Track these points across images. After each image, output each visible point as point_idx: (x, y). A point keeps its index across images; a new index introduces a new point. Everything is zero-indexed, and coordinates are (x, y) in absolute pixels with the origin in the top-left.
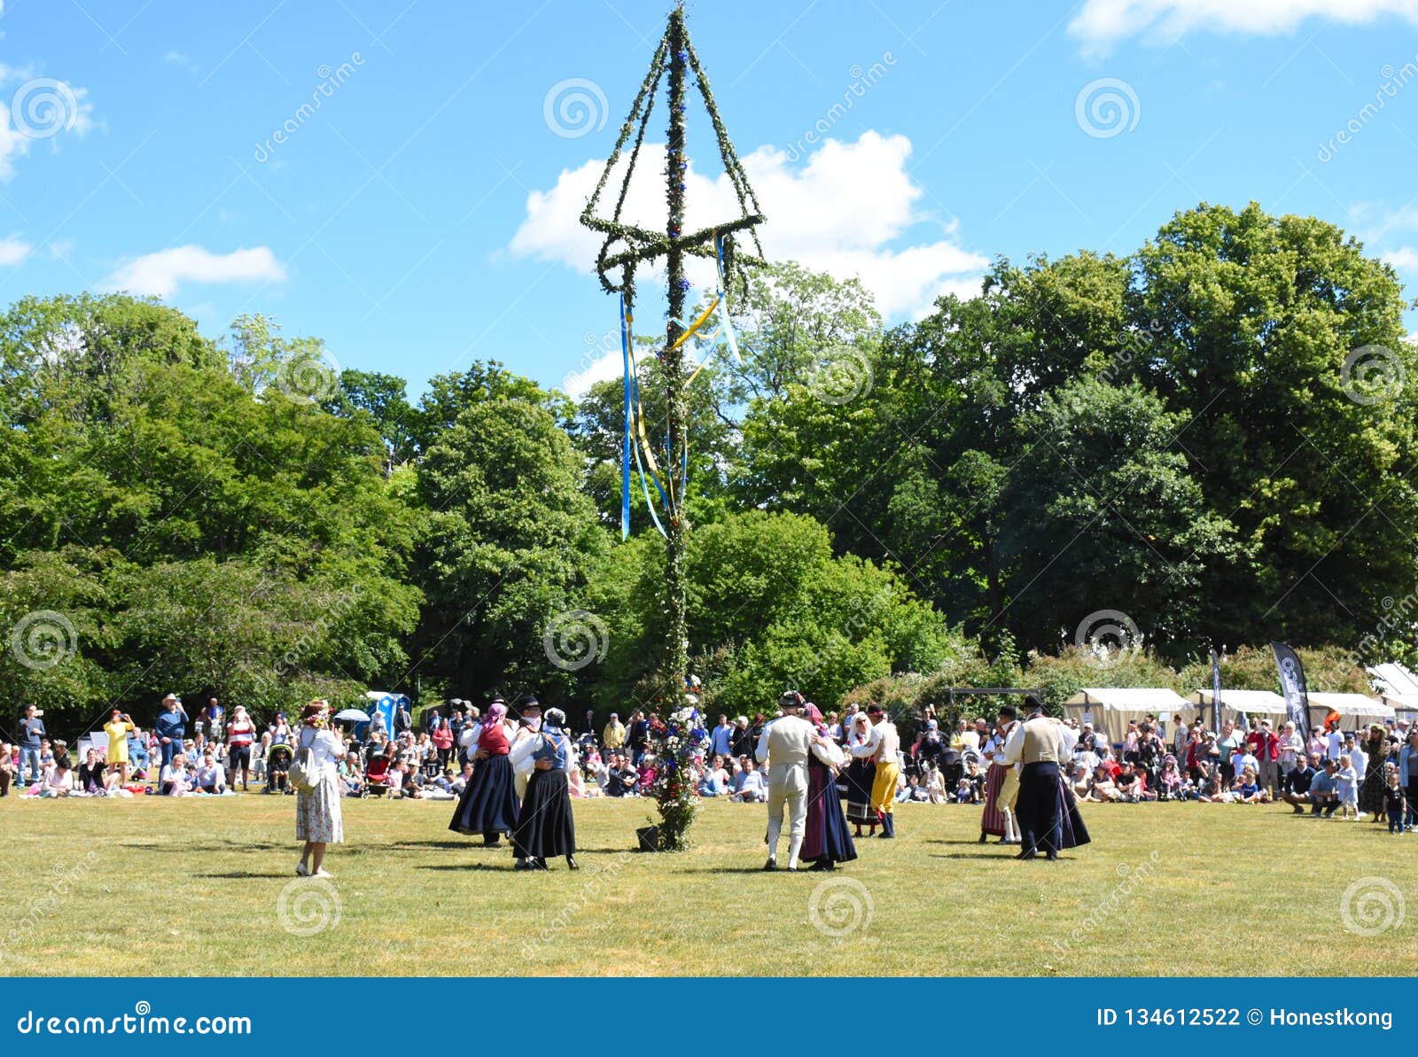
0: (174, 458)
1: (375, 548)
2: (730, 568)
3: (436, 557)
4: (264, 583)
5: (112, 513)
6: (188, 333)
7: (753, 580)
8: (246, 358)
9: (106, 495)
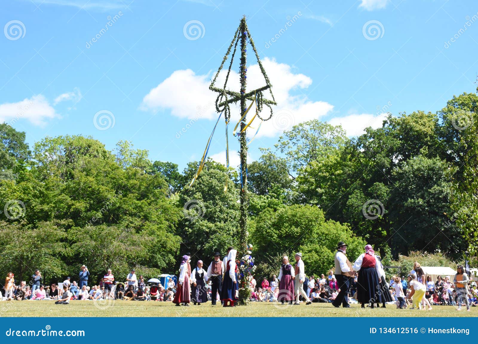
0: (93, 191)
1: (164, 222)
2: (287, 225)
3: (186, 226)
4: (124, 234)
5: (72, 210)
6: (102, 148)
7: (296, 229)
8: (121, 156)
9: (70, 204)
